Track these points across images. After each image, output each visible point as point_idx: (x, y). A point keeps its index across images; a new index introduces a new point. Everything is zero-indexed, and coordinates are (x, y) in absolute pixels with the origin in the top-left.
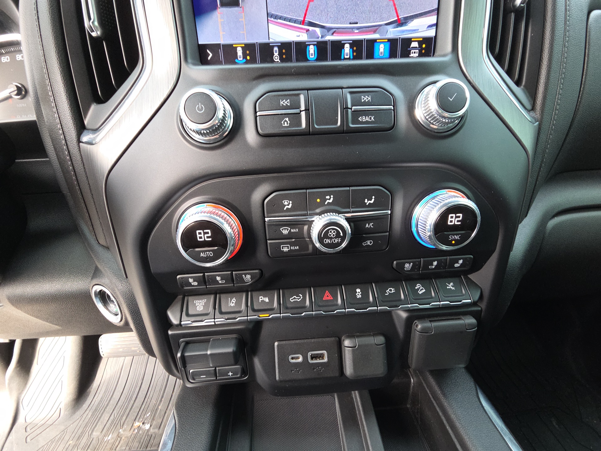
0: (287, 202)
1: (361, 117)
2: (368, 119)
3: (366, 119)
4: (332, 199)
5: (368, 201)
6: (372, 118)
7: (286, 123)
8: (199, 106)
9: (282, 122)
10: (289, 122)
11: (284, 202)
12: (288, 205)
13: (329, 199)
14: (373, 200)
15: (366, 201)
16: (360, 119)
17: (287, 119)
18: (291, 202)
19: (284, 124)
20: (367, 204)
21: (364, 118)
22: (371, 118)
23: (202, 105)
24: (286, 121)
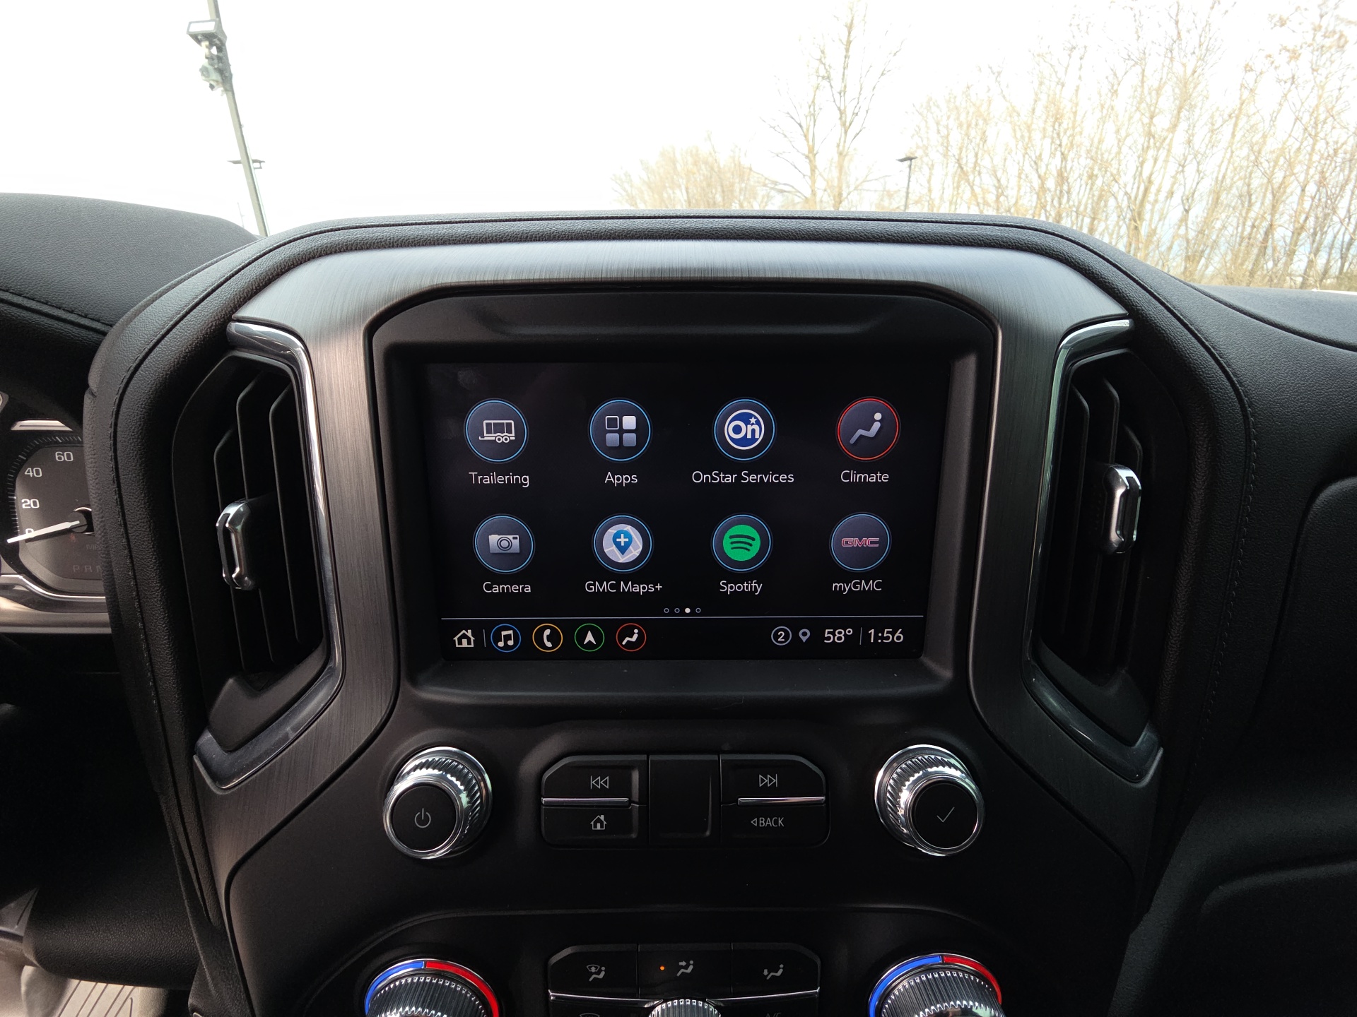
0: (596, 968)
1: (756, 819)
2: (770, 822)
3: (767, 823)
4: (691, 968)
5: (769, 972)
6: (780, 822)
7: (599, 825)
8: (421, 814)
9: (592, 823)
10: (605, 823)
11: (590, 967)
12: (598, 973)
13: (686, 967)
14: (780, 971)
15: (766, 972)
16: (755, 822)
17: (602, 817)
18: (603, 968)
19: (595, 827)
20: (768, 978)
21: (762, 820)
22: (776, 822)
23: (427, 813)
24: (599, 820)
